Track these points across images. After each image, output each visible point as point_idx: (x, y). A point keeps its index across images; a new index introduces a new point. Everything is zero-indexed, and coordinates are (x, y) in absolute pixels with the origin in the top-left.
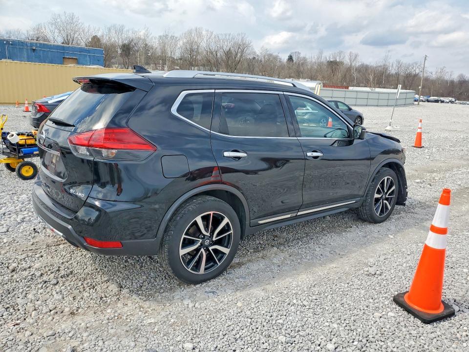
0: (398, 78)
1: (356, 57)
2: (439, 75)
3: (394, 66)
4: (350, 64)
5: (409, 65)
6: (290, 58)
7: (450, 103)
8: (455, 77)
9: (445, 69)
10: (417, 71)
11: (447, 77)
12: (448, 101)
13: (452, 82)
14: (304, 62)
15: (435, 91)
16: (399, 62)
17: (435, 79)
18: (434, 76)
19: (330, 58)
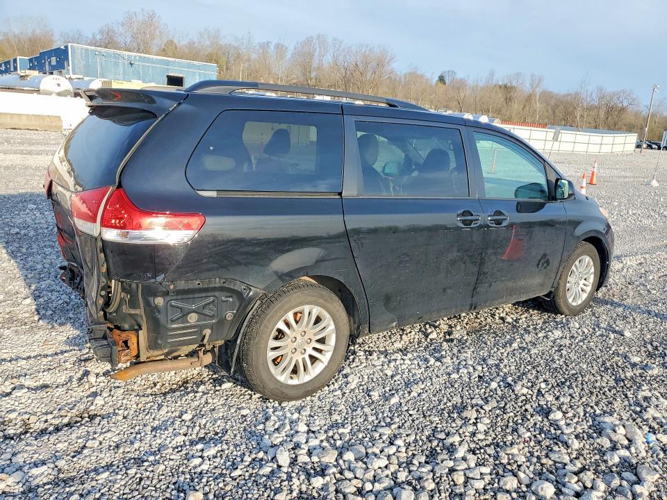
1: (540, 81)
3: (594, 95)
5: (614, 94)
6: (442, 79)
10: (625, 104)
14: (460, 85)
16: (601, 90)
19: (503, 80)
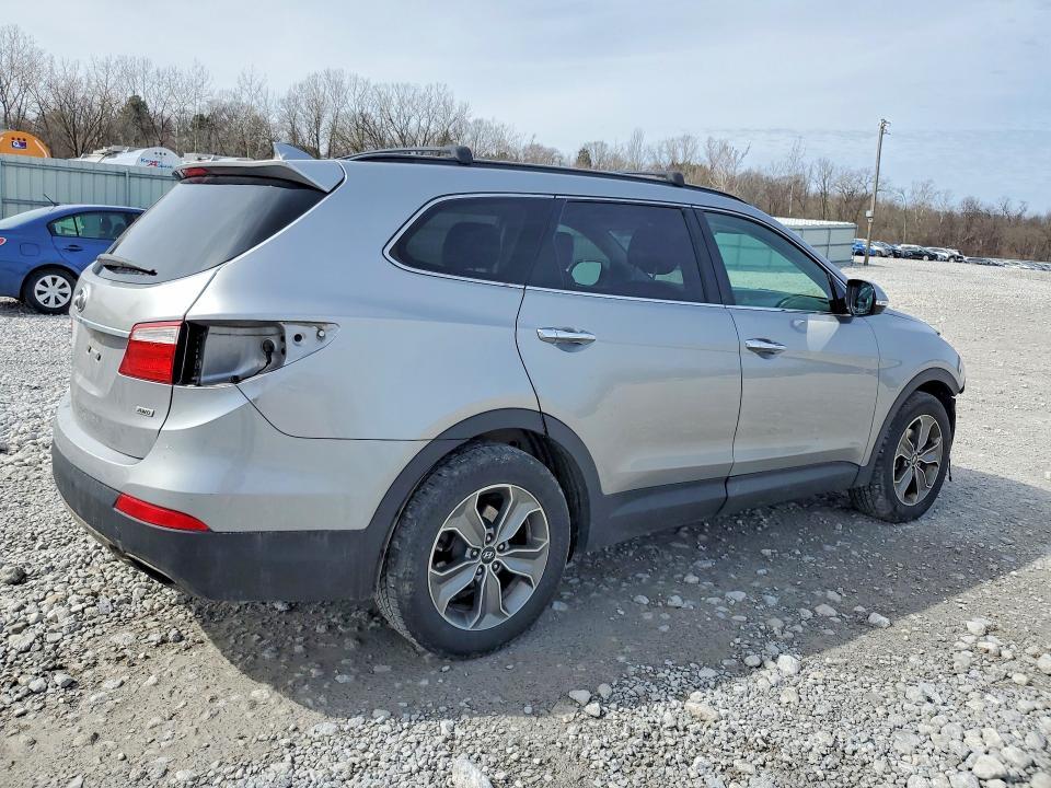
0: (825, 202)
2: (920, 199)
4: (709, 167)
7: (952, 260)
8: (956, 205)
9: (932, 185)
11: (938, 205)
12: (947, 256)
13: (950, 216)
15: (912, 233)
17: (909, 206)
18: (906, 201)
